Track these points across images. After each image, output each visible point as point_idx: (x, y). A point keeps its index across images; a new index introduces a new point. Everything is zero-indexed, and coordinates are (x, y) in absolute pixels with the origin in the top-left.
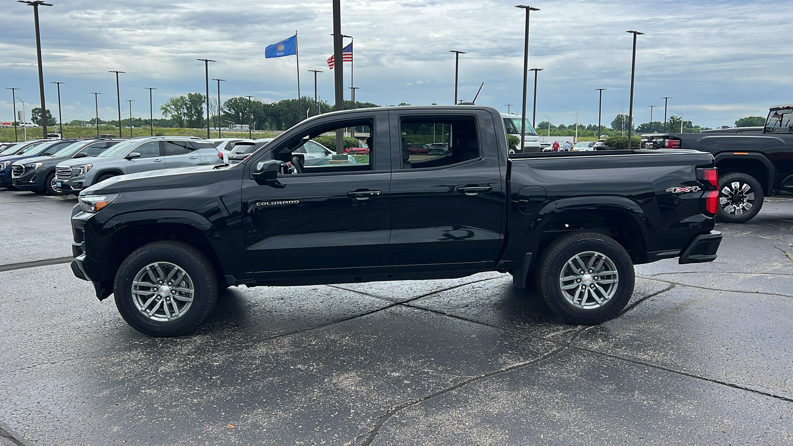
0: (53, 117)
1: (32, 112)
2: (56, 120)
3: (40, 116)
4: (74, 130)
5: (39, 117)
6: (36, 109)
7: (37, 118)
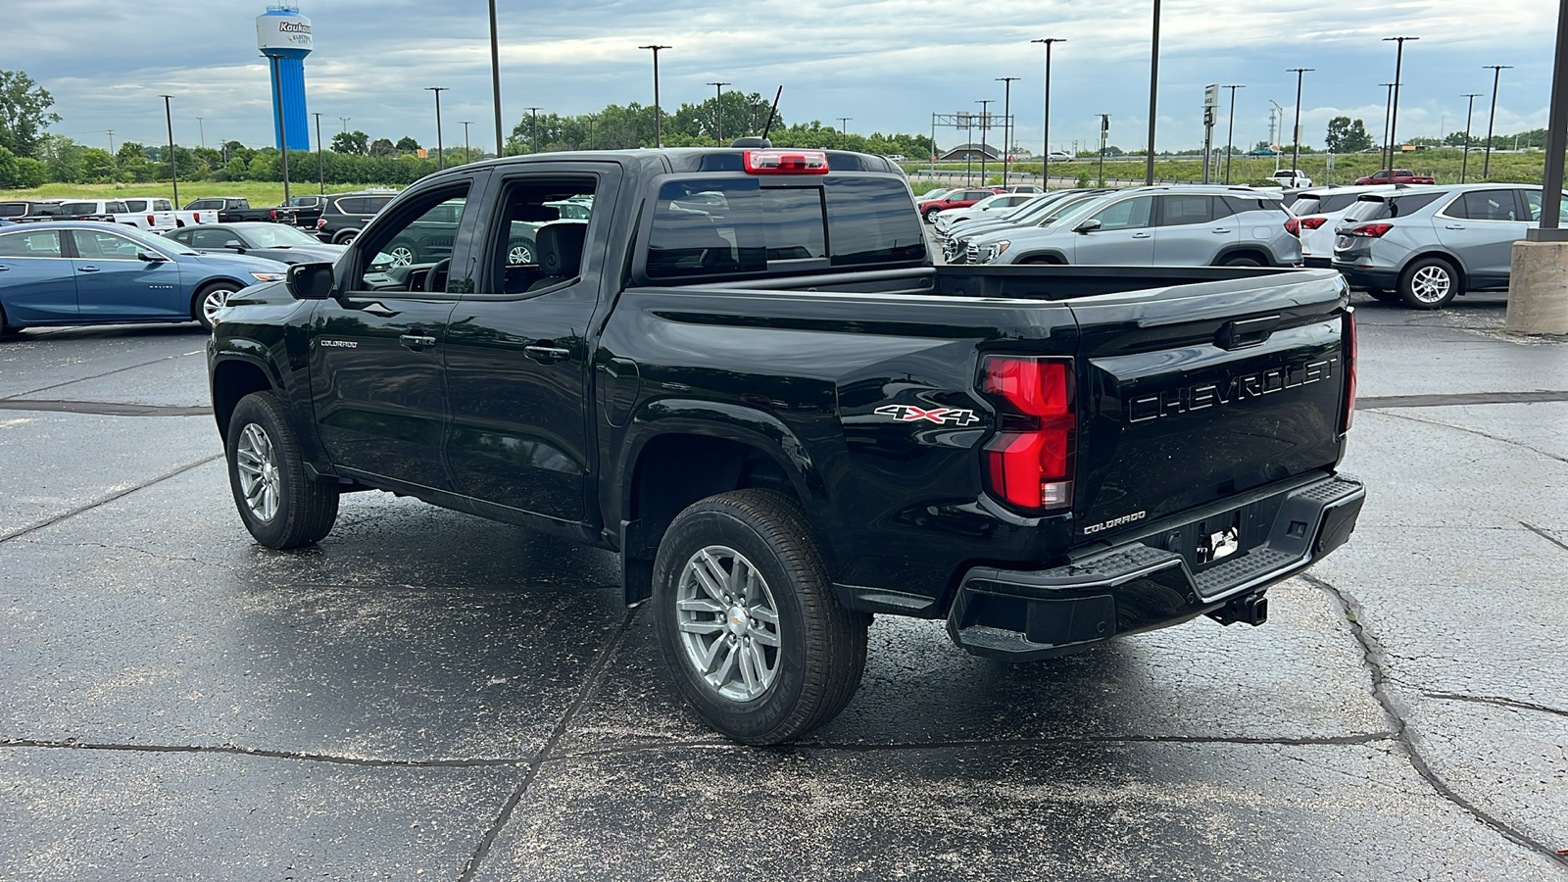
0: (1366, 135)
1: (1330, 126)
2: (1371, 140)
3: (1342, 134)
4: (1376, 160)
5: (1340, 136)
6: (1337, 119)
7: (1336, 137)
